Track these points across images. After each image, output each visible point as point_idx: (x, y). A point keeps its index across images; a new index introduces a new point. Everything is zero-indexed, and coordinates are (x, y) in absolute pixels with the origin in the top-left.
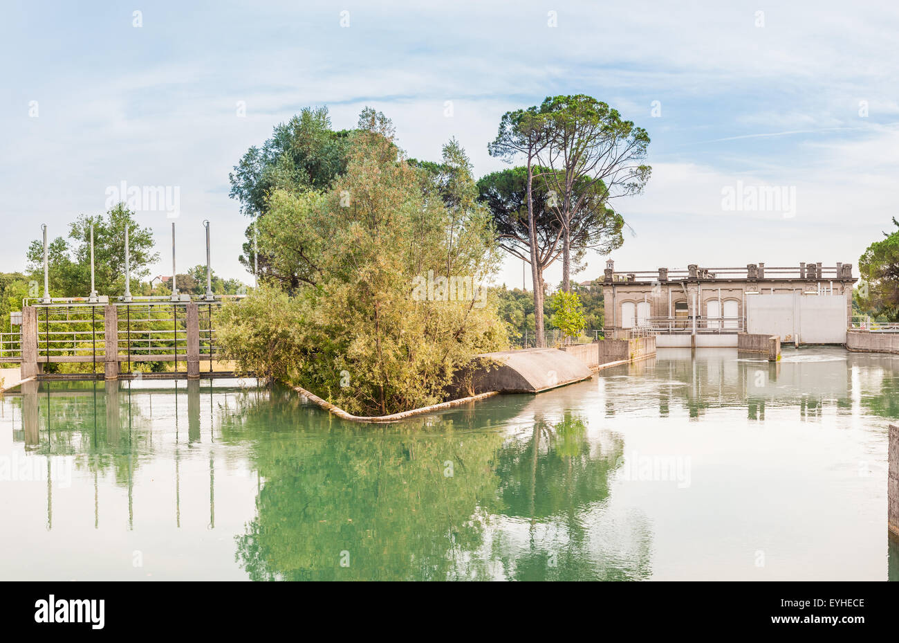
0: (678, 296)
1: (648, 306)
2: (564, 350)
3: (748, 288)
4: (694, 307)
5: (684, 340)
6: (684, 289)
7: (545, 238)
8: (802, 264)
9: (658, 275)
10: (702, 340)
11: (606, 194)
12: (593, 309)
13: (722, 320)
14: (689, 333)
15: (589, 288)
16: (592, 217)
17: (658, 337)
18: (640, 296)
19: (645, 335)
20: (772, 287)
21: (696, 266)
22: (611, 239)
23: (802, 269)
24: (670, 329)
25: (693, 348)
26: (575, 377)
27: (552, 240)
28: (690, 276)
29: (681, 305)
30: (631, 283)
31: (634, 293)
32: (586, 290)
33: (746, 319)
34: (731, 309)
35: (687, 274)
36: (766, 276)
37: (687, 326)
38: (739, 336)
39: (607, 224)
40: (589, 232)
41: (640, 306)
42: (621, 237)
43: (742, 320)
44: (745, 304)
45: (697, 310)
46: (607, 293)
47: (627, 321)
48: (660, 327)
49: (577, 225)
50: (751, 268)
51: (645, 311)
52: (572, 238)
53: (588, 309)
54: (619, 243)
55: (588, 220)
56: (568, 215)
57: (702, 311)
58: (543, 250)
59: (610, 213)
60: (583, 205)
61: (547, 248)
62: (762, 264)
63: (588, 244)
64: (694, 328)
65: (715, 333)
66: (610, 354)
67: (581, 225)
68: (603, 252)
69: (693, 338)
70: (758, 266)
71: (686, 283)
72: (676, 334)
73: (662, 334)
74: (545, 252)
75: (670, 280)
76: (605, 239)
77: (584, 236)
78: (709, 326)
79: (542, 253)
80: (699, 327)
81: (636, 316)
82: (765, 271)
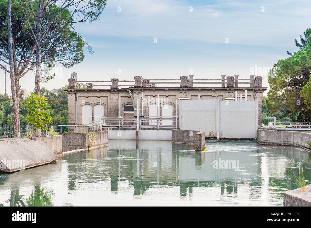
0: (126, 100)
1: (103, 108)
2: (35, 140)
3: (181, 95)
4: (138, 109)
5: (131, 134)
6: (131, 95)
7: (22, 53)
8: (223, 76)
9: (111, 84)
10: (144, 134)
11: (71, 20)
12: (60, 110)
13: (160, 119)
14: (134, 129)
15: (57, 94)
16: (59, 38)
17: (110, 132)
18: (96, 100)
19: (100, 130)
20: (199, 94)
21: (141, 77)
22: (74, 55)
23: (223, 80)
24: (120, 126)
25: (137, 140)
26: (43, 161)
27: (28, 55)
28: (136, 85)
29: (129, 107)
30: (90, 90)
31: (92, 98)
32: (55, 96)
33: (178, 119)
34: (167, 111)
35: (133, 84)
36: (195, 86)
37: (133, 124)
38: (173, 131)
39: (71, 44)
40: (57, 49)
41: (96, 107)
42: (82, 54)
43: (176, 119)
44: (178, 107)
45: (141, 111)
46: (71, 97)
47: (86, 120)
48: (111, 124)
49: (47, 44)
50: (184, 79)
51: (100, 111)
52: (44, 54)
53: (56, 110)
54: (79, 59)
55: (56, 40)
56: (40, 35)
57: (145, 112)
58: (20, 62)
59: (74, 35)
60: (52, 28)
61: (23, 61)
62: (191, 76)
63: (56, 59)
64: (138, 125)
65: (155, 129)
66: (72, 144)
67: (51, 44)
68: (67, 66)
69: (137, 133)
70: (189, 78)
71: (132, 90)
72: (124, 129)
73: (113, 129)
74: (22, 64)
75: (120, 88)
76: (69, 55)
77: (53, 53)
78: (150, 124)
79: (19, 65)
80: (142, 124)
81: (93, 115)
82: (194, 81)
